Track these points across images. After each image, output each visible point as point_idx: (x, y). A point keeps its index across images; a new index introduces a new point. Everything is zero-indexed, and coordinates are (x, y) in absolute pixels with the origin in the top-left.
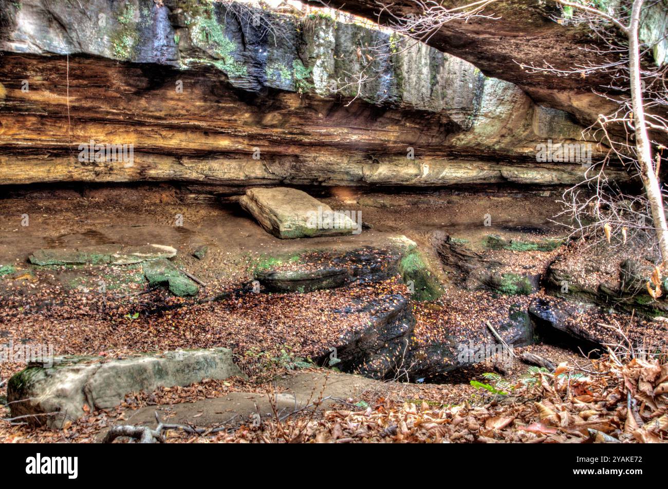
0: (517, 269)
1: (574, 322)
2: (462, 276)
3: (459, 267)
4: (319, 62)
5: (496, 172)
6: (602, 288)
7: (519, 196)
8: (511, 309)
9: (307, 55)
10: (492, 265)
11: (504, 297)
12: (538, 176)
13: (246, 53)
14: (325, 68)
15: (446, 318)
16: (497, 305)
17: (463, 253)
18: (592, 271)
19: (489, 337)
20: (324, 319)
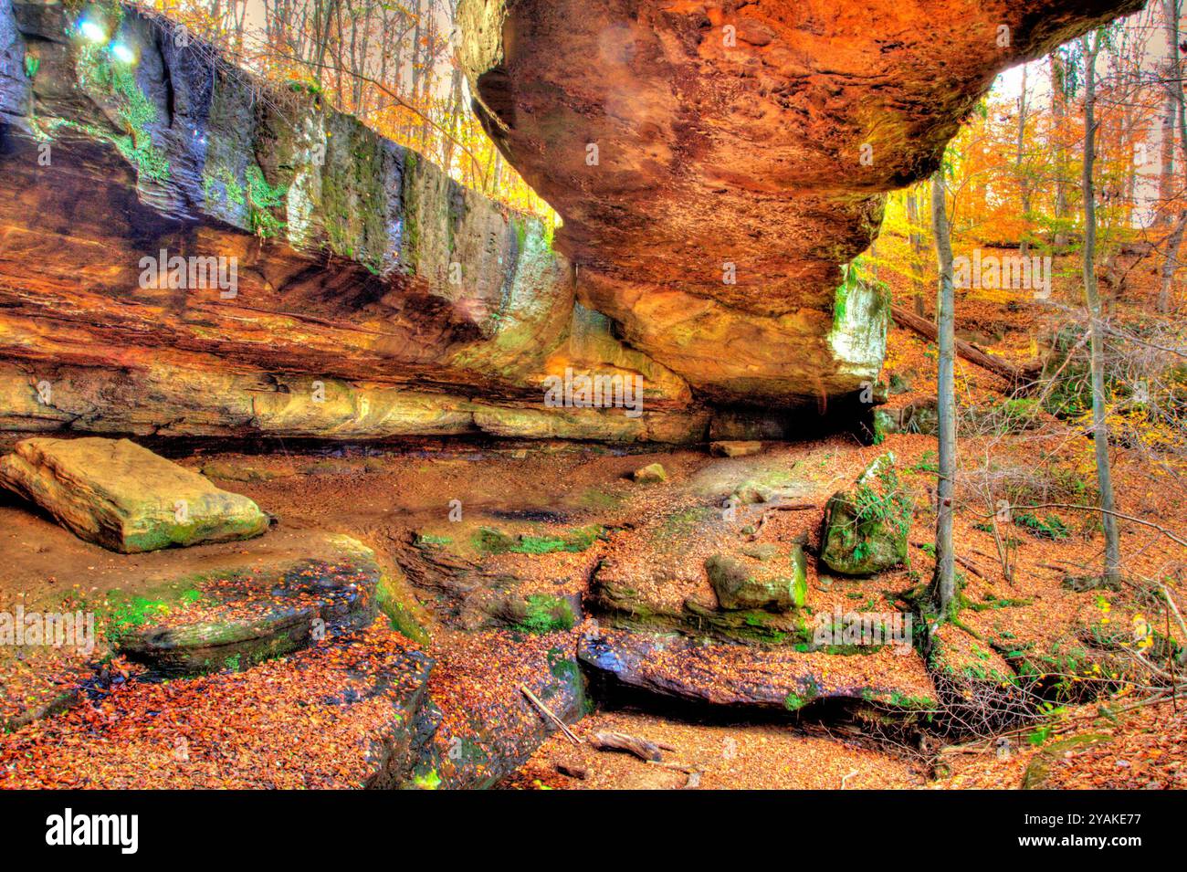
0: (545, 586)
1: (652, 666)
2: (453, 607)
3: (443, 590)
4: (300, 179)
5: (465, 415)
6: (691, 606)
7: (478, 457)
8: (550, 658)
9: (276, 160)
10: (501, 581)
11: (533, 637)
12: (529, 424)
13: (173, 132)
14: (309, 192)
15: (458, 688)
16: (527, 654)
17: (447, 563)
18: (665, 580)
19: (531, 714)
20: (315, 721)
